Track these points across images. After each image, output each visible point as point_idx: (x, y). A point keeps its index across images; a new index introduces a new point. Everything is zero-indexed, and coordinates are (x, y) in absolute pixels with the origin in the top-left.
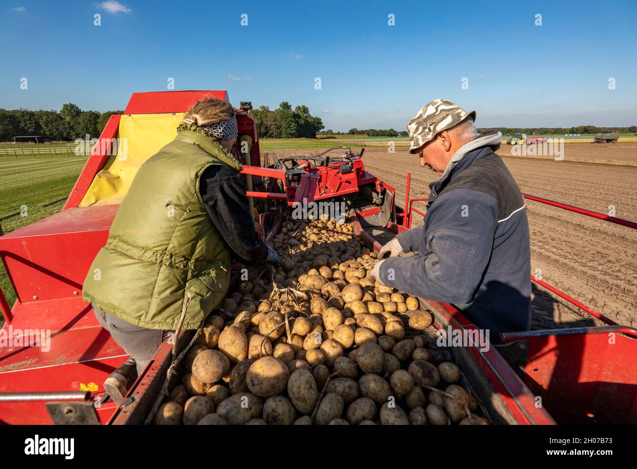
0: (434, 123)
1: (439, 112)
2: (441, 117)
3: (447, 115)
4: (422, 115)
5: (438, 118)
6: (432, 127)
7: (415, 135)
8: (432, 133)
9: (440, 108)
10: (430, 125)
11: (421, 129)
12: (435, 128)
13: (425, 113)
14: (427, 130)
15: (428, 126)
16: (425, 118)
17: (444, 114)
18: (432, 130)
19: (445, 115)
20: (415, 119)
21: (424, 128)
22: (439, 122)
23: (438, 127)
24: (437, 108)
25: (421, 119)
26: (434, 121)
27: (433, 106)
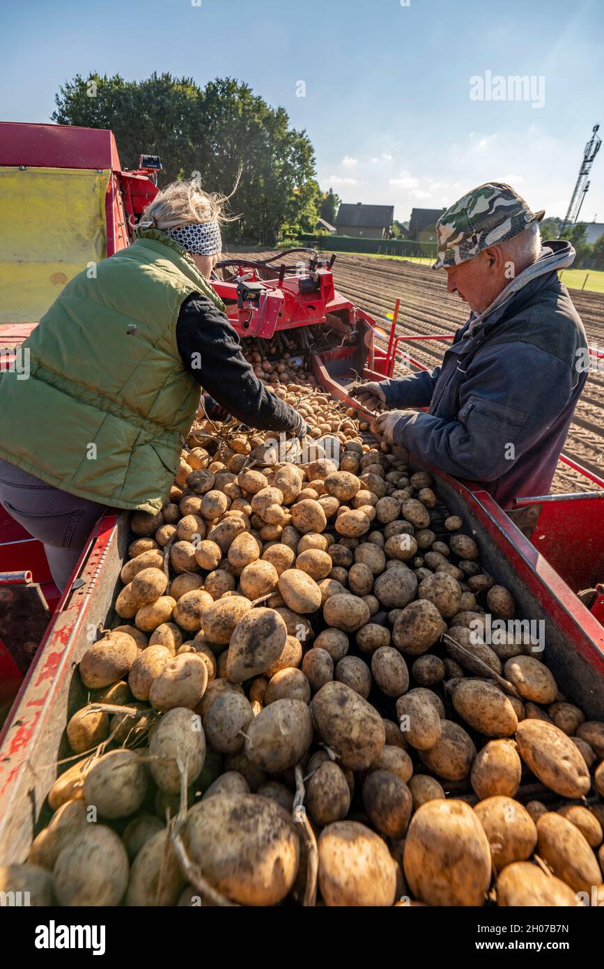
0: (483, 229)
1: (493, 210)
2: (496, 219)
3: (505, 218)
4: (466, 209)
5: (491, 222)
6: (478, 236)
7: (449, 244)
8: (477, 246)
9: (496, 204)
10: (476, 233)
11: (461, 235)
12: (483, 238)
13: (472, 208)
14: (470, 240)
15: (474, 234)
16: (471, 219)
17: (501, 215)
18: (478, 241)
19: (502, 217)
20: (454, 216)
21: (466, 237)
22: (491, 230)
23: (488, 237)
24: (491, 203)
25: (463, 219)
26: (483, 227)
27: (486, 198)
